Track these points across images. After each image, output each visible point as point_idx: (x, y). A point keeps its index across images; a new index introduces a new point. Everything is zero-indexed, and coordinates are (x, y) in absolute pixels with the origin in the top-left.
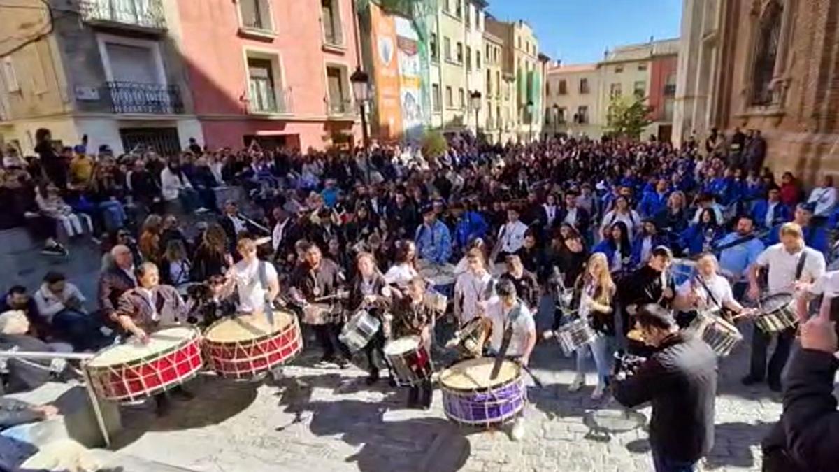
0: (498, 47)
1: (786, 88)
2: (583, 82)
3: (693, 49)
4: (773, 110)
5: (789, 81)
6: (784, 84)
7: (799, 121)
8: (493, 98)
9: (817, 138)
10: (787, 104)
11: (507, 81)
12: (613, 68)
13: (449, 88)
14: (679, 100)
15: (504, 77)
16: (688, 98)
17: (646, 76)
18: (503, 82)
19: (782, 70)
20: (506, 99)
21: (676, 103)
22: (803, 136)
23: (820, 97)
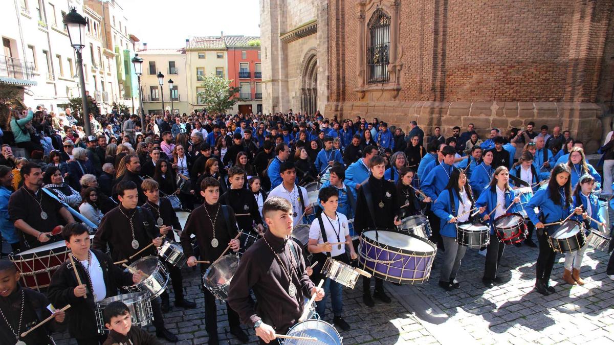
0: (97, 22)
1: (399, 71)
2: (172, 65)
3: (274, 45)
4: (391, 86)
5: (401, 66)
6: (398, 68)
7: (421, 93)
8: (98, 72)
9: (437, 104)
10: (401, 82)
11: (108, 58)
12: (196, 54)
13: (58, 56)
14: (266, 82)
15: (105, 53)
16: (274, 81)
17: (224, 63)
18: (104, 58)
19: (395, 58)
20: (109, 74)
21: (263, 85)
22: (428, 104)
23: (435, 76)
